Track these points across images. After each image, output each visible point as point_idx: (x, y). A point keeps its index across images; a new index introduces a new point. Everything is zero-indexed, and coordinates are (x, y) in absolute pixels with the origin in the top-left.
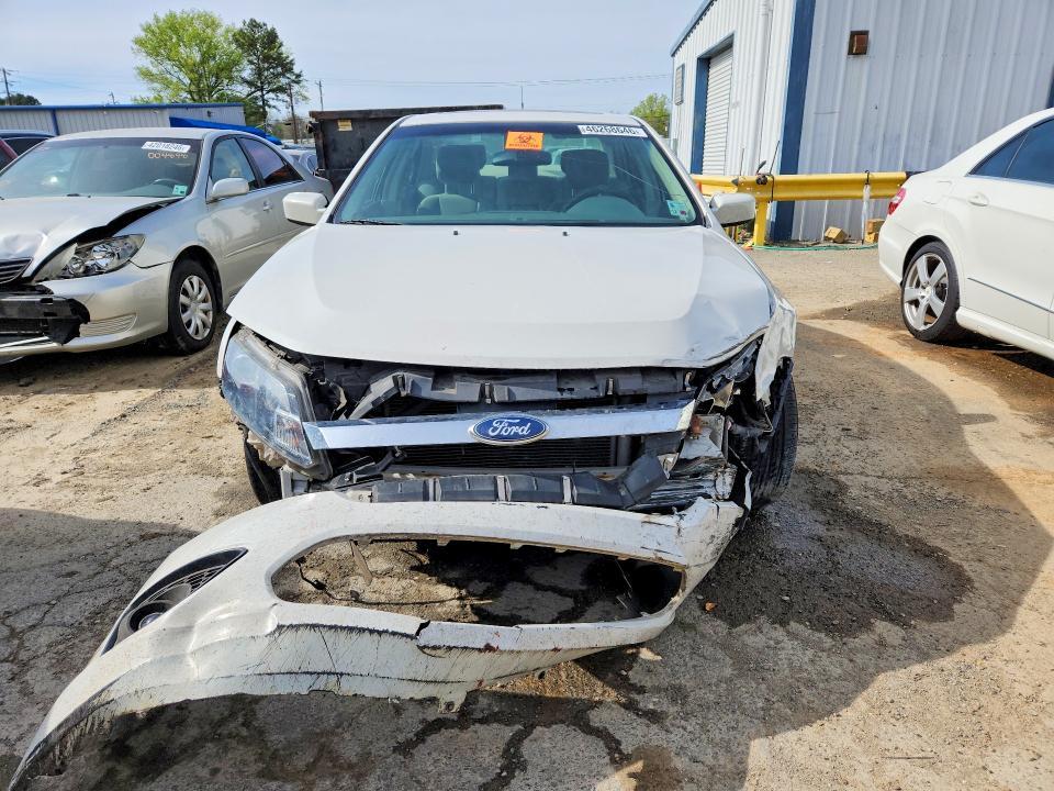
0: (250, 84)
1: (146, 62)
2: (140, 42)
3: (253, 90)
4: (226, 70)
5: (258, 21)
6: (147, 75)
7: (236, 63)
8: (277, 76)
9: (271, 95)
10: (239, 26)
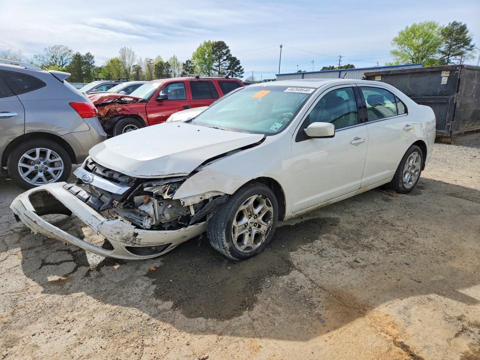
0: (443, 53)
1: (396, 48)
2: (396, 40)
3: (444, 55)
4: (434, 47)
5: (458, 22)
6: (395, 53)
7: (439, 44)
8: (459, 48)
9: (453, 57)
10: (447, 25)
